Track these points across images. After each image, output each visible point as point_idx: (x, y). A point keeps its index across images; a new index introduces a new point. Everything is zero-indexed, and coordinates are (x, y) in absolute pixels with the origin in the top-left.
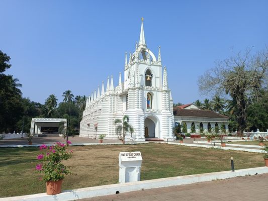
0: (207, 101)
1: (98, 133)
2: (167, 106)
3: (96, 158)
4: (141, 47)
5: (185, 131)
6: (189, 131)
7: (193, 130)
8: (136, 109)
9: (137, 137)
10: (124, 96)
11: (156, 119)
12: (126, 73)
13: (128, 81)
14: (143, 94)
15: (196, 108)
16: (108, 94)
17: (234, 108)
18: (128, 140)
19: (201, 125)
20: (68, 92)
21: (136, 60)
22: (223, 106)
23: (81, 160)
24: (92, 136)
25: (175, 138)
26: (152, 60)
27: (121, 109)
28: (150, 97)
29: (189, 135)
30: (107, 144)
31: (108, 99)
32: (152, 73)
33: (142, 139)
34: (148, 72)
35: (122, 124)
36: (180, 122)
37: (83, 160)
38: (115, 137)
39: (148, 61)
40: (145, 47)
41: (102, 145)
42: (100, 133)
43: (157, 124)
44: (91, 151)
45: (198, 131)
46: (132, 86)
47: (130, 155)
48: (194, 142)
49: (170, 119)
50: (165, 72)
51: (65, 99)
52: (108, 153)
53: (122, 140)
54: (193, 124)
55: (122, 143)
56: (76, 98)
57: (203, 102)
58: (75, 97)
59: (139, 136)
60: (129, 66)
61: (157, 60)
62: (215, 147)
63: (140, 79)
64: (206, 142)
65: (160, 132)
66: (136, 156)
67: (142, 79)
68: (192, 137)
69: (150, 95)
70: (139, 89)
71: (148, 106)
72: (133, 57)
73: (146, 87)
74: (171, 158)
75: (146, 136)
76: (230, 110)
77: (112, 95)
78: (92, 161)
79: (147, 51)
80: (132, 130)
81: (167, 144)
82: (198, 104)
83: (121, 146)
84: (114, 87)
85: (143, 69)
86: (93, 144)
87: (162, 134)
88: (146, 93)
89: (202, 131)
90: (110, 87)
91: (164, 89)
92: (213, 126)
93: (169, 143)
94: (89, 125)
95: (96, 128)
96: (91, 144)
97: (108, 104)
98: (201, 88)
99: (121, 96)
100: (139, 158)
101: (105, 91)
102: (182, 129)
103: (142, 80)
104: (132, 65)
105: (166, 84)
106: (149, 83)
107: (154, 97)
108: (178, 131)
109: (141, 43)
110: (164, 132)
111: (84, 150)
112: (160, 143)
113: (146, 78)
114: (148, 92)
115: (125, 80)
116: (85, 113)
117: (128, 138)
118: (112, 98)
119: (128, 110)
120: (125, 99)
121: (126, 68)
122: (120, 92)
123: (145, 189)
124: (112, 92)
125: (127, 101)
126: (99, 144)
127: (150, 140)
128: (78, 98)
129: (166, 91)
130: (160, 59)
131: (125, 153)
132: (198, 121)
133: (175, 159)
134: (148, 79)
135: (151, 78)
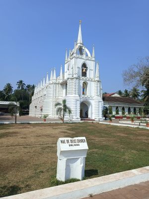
0: (126, 91)
1: (43, 113)
2: (99, 93)
3: (37, 136)
4: (79, 45)
5: (111, 113)
6: (114, 113)
7: (117, 113)
8: (74, 95)
9: (74, 117)
10: (64, 84)
11: (89, 104)
12: (66, 66)
13: (68, 72)
14: (79, 83)
15: (118, 96)
16: (51, 83)
17: (147, 97)
18: (67, 119)
19: (123, 109)
20: (21, 82)
21: (75, 55)
22: (139, 95)
23: (22, 138)
24: (38, 116)
25: (104, 118)
26: (87, 55)
27: (62, 95)
28: (85, 85)
29: (114, 116)
30: (49, 122)
31: (52, 86)
32: (87, 66)
33: (77, 118)
34: (84, 65)
35: (62, 107)
36: (107, 106)
37: (25, 138)
38: (56, 117)
39: (84, 56)
40: (82, 45)
41: (45, 123)
42: (44, 113)
43: (90, 107)
44: (34, 129)
45: (120, 113)
46: (71, 76)
47: (72, 142)
48: (120, 122)
49: (100, 103)
50: (97, 66)
51: (19, 87)
52: (49, 131)
53: (62, 119)
54: (117, 108)
55: (62, 122)
56: (27, 87)
57: (123, 92)
58: (26, 85)
59: (75, 117)
60: (69, 59)
61: (91, 56)
62: (140, 127)
63: (77, 71)
64: (130, 122)
65: (92, 113)
66: (80, 143)
67: (79, 70)
68: (116, 118)
69: (85, 84)
70: (77, 78)
71: (83, 93)
72: (72, 53)
73: (82, 78)
74: (108, 137)
75: (81, 116)
76: (145, 98)
77: (55, 84)
78: (33, 140)
79: (83, 48)
80: (70, 112)
81: (98, 123)
82: (120, 93)
83: (61, 124)
84: (57, 77)
85: (80, 63)
86: (37, 122)
87: (93, 115)
88: (82, 82)
89: (123, 113)
90: (53, 77)
91: (96, 79)
92: (132, 110)
93: (100, 123)
94: (36, 107)
95: (42, 110)
96: (36, 122)
97: (51, 90)
98: (125, 80)
99: (62, 84)
100: (84, 146)
101: (49, 80)
102: (108, 112)
103: (79, 72)
104: (71, 59)
105: (98, 76)
106: (84, 74)
107: (88, 86)
108: (106, 113)
109: (79, 42)
110: (95, 113)
111: (28, 128)
112: (92, 123)
113: (83, 70)
114: (84, 81)
115: (65, 71)
116: (33, 98)
117: (67, 118)
118: (55, 86)
119: (67, 95)
120: (65, 86)
121: (66, 62)
122: (61, 81)
123: (94, 194)
124: (54, 81)
125: (66, 88)
126: (43, 122)
127: (85, 120)
128: (28, 86)
129: (98, 81)
130: (93, 55)
131: (66, 139)
132: (121, 105)
133: (111, 139)
134: (84, 71)
135: (86, 70)
